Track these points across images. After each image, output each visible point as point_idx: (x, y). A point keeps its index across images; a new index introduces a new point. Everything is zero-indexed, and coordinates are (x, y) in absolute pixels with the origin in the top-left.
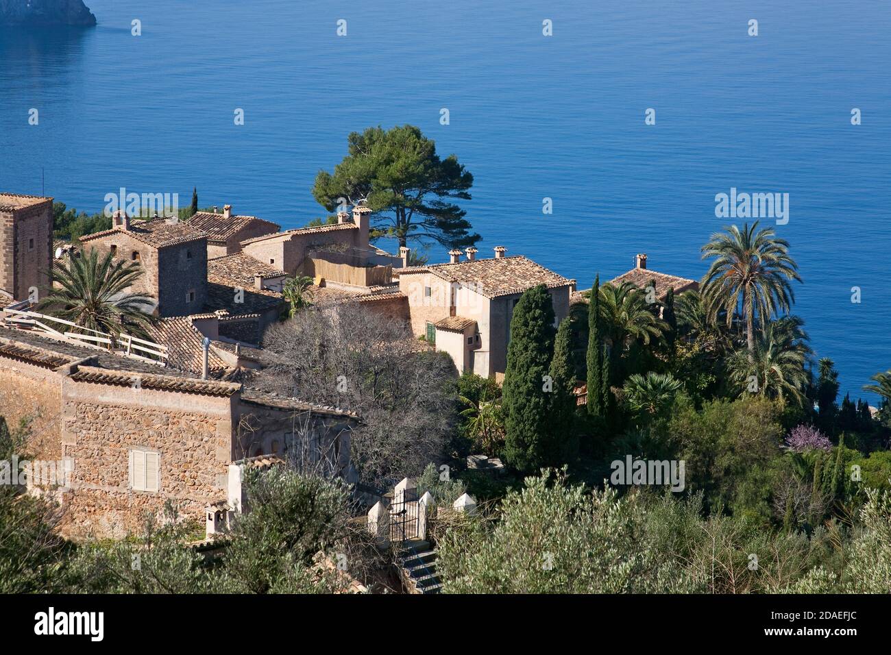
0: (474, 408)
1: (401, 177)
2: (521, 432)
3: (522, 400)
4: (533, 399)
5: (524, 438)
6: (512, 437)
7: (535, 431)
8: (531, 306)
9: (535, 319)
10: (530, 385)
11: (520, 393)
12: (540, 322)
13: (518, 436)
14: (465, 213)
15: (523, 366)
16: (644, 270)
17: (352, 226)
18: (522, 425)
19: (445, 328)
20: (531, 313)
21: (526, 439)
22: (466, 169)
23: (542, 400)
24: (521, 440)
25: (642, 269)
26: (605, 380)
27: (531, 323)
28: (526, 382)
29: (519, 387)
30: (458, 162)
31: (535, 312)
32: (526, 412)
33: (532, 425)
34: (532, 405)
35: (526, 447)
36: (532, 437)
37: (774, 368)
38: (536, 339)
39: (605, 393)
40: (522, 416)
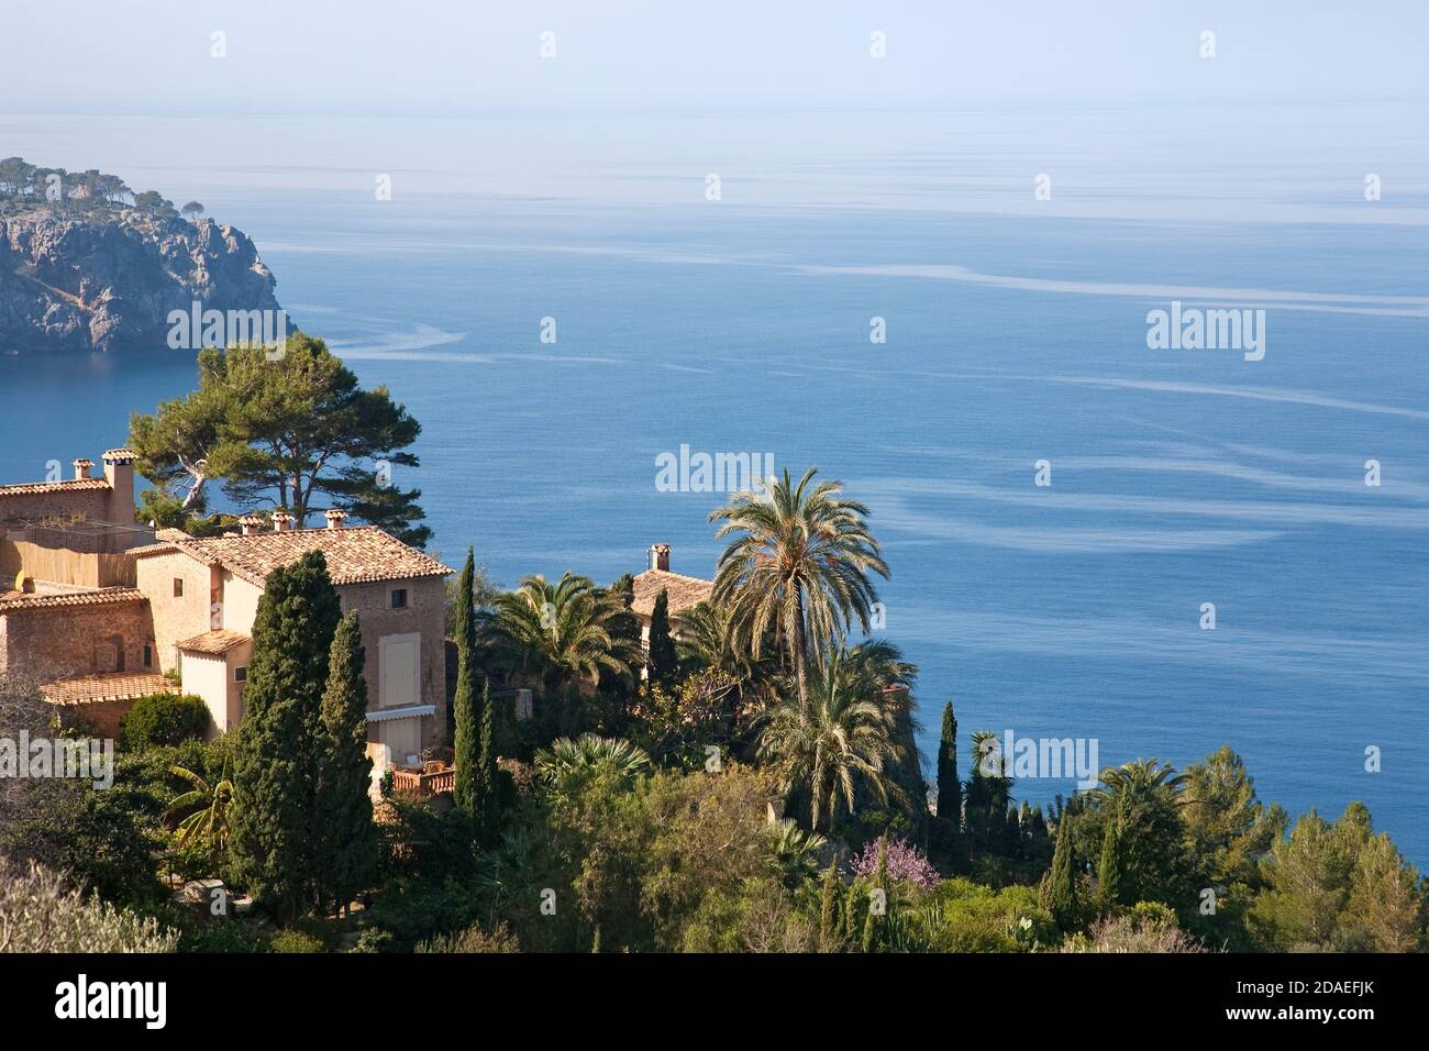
0: (203, 791)
1: (267, 418)
2: (253, 825)
3: (253, 764)
4: (275, 762)
5: (258, 836)
6: (237, 834)
7: (280, 824)
8: (286, 590)
9: (294, 614)
10: (268, 734)
11: (251, 751)
12: (303, 620)
13: (246, 834)
14: (419, 494)
15: (258, 700)
16: (663, 573)
17: (102, 484)
18: (253, 812)
19: (194, 651)
20: (285, 604)
21: (261, 838)
22: (408, 412)
23: (291, 765)
24: (252, 840)
25: (659, 571)
26: (485, 743)
27: (286, 621)
28: (261, 730)
29: (249, 740)
30: (390, 401)
31: (292, 601)
32: (260, 787)
33: (272, 812)
34: (271, 772)
35: (261, 856)
36: (272, 834)
37: (835, 732)
38: (294, 652)
39: (485, 767)
40: (253, 795)
